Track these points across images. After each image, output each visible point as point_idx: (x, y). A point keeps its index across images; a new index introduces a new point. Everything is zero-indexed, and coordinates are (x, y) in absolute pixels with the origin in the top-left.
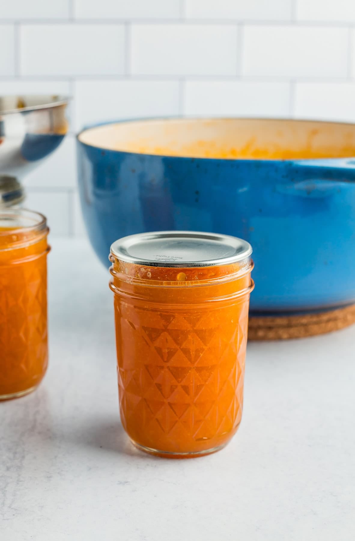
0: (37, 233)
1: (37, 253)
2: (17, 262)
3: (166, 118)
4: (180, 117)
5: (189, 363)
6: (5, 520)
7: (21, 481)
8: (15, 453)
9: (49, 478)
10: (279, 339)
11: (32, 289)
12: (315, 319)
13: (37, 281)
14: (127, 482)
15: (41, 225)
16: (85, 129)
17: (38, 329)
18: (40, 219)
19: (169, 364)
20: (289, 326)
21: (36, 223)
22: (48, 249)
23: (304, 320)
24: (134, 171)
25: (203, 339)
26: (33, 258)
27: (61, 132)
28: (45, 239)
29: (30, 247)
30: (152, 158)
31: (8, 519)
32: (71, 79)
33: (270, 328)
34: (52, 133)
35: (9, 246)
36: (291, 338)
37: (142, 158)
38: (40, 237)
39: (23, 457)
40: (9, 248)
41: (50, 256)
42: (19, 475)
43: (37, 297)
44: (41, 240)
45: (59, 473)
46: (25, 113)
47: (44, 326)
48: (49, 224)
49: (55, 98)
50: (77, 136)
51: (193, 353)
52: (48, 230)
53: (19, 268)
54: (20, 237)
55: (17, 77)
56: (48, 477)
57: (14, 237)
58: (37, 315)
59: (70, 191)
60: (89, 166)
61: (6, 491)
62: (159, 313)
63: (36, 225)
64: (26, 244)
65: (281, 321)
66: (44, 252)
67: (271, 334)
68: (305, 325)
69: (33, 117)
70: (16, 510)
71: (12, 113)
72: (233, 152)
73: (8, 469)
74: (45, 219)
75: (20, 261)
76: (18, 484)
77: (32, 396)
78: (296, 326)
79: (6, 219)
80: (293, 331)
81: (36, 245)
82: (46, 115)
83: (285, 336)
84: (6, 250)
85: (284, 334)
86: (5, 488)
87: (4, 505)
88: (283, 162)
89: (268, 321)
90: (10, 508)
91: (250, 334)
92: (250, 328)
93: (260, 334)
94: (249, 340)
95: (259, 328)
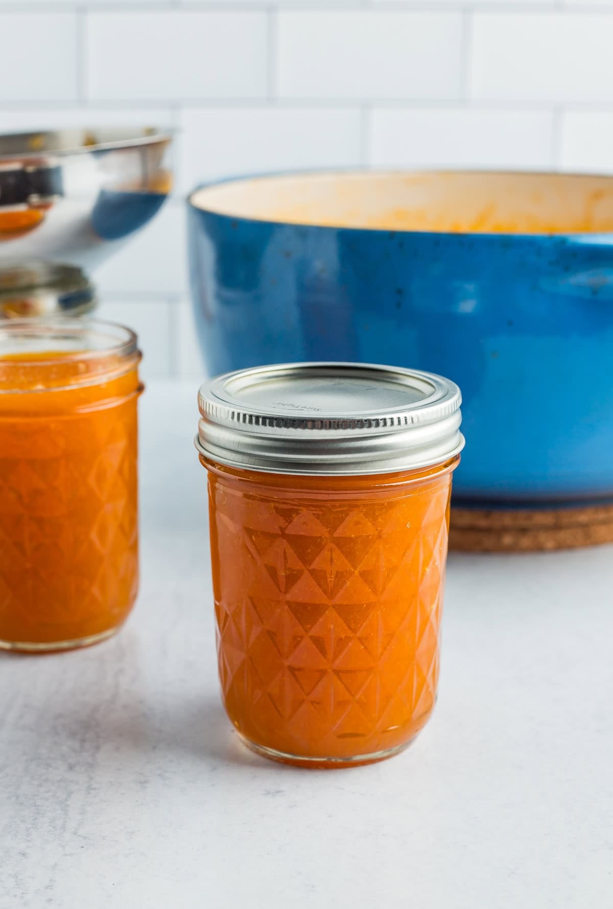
0: (121, 360)
1: (120, 394)
2: (85, 410)
3: (339, 171)
5: (325, 597)
6: (66, 855)
7: (93, 789)
8: (83, 741)
9: (143, 783)
10: (539, 549)
11: (112, 458)
12: (602, 516)
13: (121, 444)
14: (279, 792)
15: (129, 345)
16: (200, 188)
17: (121, 527)
18: (126, 337)
19: (288, 597)
20: (557, 527)
21: (118, 343)
22: (140, 388)
23: (584, 517)
24: (288, 255)
25: (351, 555)
26: (114, 403)
27: (161, 190)
28: (135, 372)
29: (109, 384)
30: (320, 231)
31: (72, 855)
32: (174, 106)
33: (523, 531)
34: (146, 191)
35: (73, 382)
36: (560, 547)
37: (303, 232)
38: (127, 366)
39: (98, 748)
40: (72, 385)
41: (144, 401)
42: (91, 779)
43: (120, 471)
44: (127, 371)
45: (159, 775)
46: (98, 153)
47: (133, 521)
48: (142, 345)
49: (150, 131)
50: (189, 198)
51: (331, 579)
52: (140, 355)
53: (88, 420)
54: (89, 367)
55: (82, 102)
56: (141, 783)
57: (82, 367)
58: (121, 503)
59: (172, 300)
61: (69, 805)
62: (272, 505)
63: (117, 347)
64: (102, 378)
65: (543, 518)
66: (133, 394)
67: (525, 541)
68: (585, 526)
69: (113, 160)
70: (85, 838)
71: (76, 153)
73: (71, 768)
74: (134, 337)
75: (89, 408)
76: (89, 793)
77: (110, 644)
78: (568, 527)
79: (66, 337)
80: (563, 535)
81: (119, 381)
82: (135, 157)
83: (550, 544)
84: (68, 388)
85: (547, 540)
86: (66, 800)
87: (64, 830)
88: (551, 238)
89: (521, 518)
90: (76, 834)
91: (489, 541)
92: (488, 530)
93: (507, 540)
94: (487, 551)
95: (504, 530)
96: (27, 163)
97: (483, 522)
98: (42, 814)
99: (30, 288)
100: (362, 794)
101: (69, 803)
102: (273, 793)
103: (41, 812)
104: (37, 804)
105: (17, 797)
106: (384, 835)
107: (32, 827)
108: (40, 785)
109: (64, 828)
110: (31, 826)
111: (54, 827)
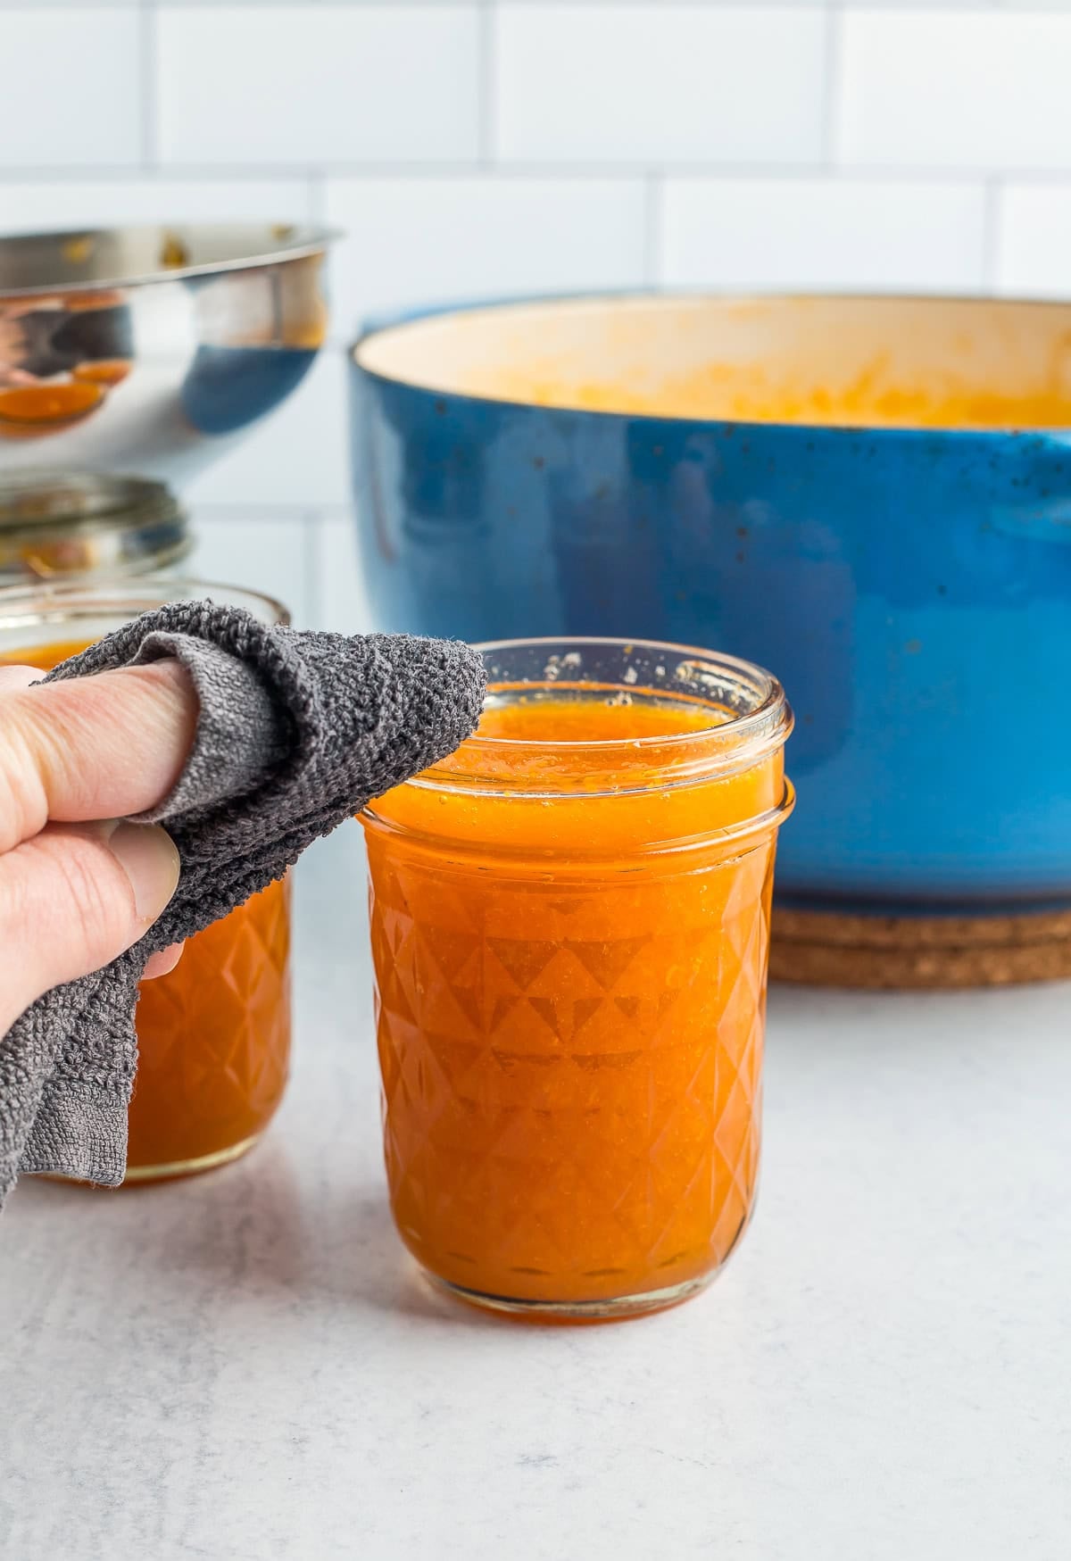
3: (613, 295)
4: (651, 291)
7: (210, 1455)
8: (186, 1360)
9: (300, 1443)
10: (983, 983)
14: (547, 1458)
16: (368, 331)
20: (1014, 945)
24: (539, 463)
27: (307, 342)
30: (599, 422)
32: (314, 174)
33: (955, 951)
34: (278, 345)
36: (1020, 980)
37: (566, 423)
39: (213, 1373)
42: (204, 1434)
45: (328, 1427)
46: (196, 281)
49: (284, 234)
50: (351, 352)
55: (149, 168)
56: (295, 1441)
59: (311, 517)
60: (389, 446)
61: (166, 1487)
65: (989, 929)
67: (958, 970)
69: (221, 292)
70: (200, 1551)
71: (152, 283)
72: (820, 400)
73: (167, 1413)
76: (202, 1463)
78: (1035, 943)
80: (1024, 958)
82: (258, 288)
85: (997, 967)
86: (161, 1477)
87: (161, 1537)
88: (1017, 438)
89: (950, 930)
90: (181, 1544)
91: (892, 971)
92: (892, 951)
93: (926, 967)
94: (889, 988)
95: (922, 949)
96: (72, 298)
97: (882, 937)
98: (118, 1504)
99: (72, 521)
100: (696, 1462)
101: (165, 1482)
102: (534, 1461)
103: (118, 1502)
104: (108, 1485)
105: (72, 1471)
106: (740, 1541)
107: (103, 1531)
108: (111, 1448)
109: (159, 1532)
110: (100, 1529)
111: (143, 1531)
